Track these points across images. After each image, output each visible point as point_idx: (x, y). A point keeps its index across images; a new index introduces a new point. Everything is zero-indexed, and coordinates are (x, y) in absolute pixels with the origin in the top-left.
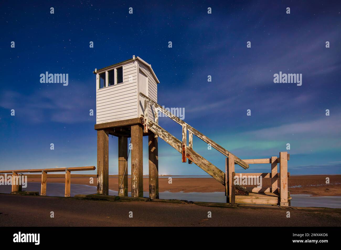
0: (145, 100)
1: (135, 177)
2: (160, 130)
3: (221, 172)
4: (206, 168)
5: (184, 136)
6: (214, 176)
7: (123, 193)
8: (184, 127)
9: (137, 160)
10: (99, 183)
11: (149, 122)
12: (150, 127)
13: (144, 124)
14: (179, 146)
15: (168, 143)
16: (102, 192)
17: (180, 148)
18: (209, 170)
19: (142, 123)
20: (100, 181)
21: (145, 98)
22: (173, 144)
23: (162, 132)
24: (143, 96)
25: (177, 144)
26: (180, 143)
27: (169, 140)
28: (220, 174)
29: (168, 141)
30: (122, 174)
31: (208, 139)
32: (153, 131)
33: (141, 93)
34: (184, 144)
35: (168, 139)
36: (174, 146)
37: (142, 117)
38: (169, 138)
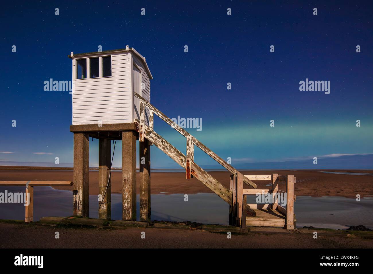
0: (141, 103)
1: (127, 195)
2: (159, 140)
3: (228, 192)
4: (213, 187)
5: (188, 150)
6: (221, 196)
7: (105, 209)
8: (189, 139)
9: (130, 174)
10: (76, 201)
11: (145, 129)
12: (147, 135)
13: (139, 131)
14: (182, 160)
15: (169, 156)
16: (80, 212)
17: (184, 162)
18: (216, 188)
19: (136, 129)
20: (78, 198)
21: (141, 100)
22: (175, 157)
23: (162, 143)
24: (138, 98)
25: (180, 158)
26: (184, 157)
27: (171, 152)
28: (228, 194)
29: (169, 153)
30: (104, 186)
31: (215, 155)
32: (151, 141)
33: (136, 93)
34: (189, 159)
35: (169, 152)
36: (176, 160)
37: (136, 122)
38: (170, 150)
